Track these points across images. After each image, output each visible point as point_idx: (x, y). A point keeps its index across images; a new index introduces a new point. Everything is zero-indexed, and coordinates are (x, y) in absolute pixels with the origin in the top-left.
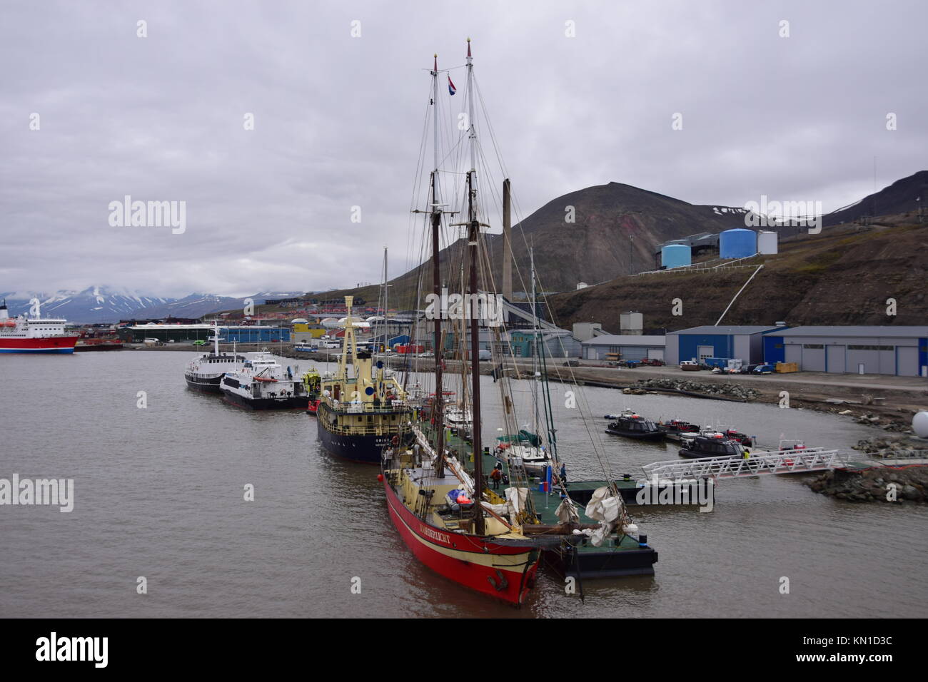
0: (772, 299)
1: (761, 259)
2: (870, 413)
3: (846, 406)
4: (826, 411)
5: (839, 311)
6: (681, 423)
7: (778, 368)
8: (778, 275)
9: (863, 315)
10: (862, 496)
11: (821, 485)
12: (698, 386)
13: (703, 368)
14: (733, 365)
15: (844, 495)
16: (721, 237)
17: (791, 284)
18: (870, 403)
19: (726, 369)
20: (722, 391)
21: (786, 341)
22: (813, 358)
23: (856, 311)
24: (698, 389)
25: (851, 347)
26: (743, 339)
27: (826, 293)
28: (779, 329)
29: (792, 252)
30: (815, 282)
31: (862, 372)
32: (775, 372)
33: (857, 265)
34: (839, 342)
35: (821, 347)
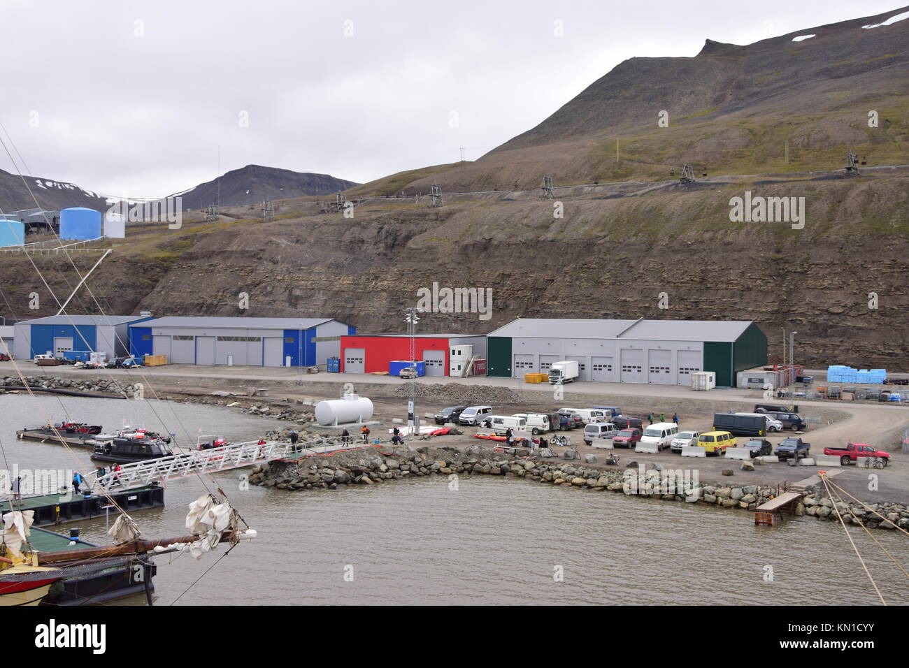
0: (122, 286)
1: (108, 242)
2: (260, 404)
3: (234, 398)
4: (214, 404)
5: (192, 301)
6: (74, 424)
7: (146, 361)
8: (129, 261)
9: (216, 305)
10: (301, 484)
11: (259, 478)
12: (68, 382)
13: (63, 362)
14: (96, 358)
15: (285, 485)
16: (61, 214)
17: (142, 271)
18: (254, 395)
19: (88, 363)
20: (97, 388)
21: (154, 332)
22: (183, 351)
23: (210, 301)
24: (68, 386)
25: (220, 339)
26: (108, 328)
27: (179, 282)
28: (142, 318)
29: (140, 237)
30: (166, 270)
31: (230, 363)
32: (143, 365)
33: (210, 255)
34: (209, 333)
35: (191, 338)
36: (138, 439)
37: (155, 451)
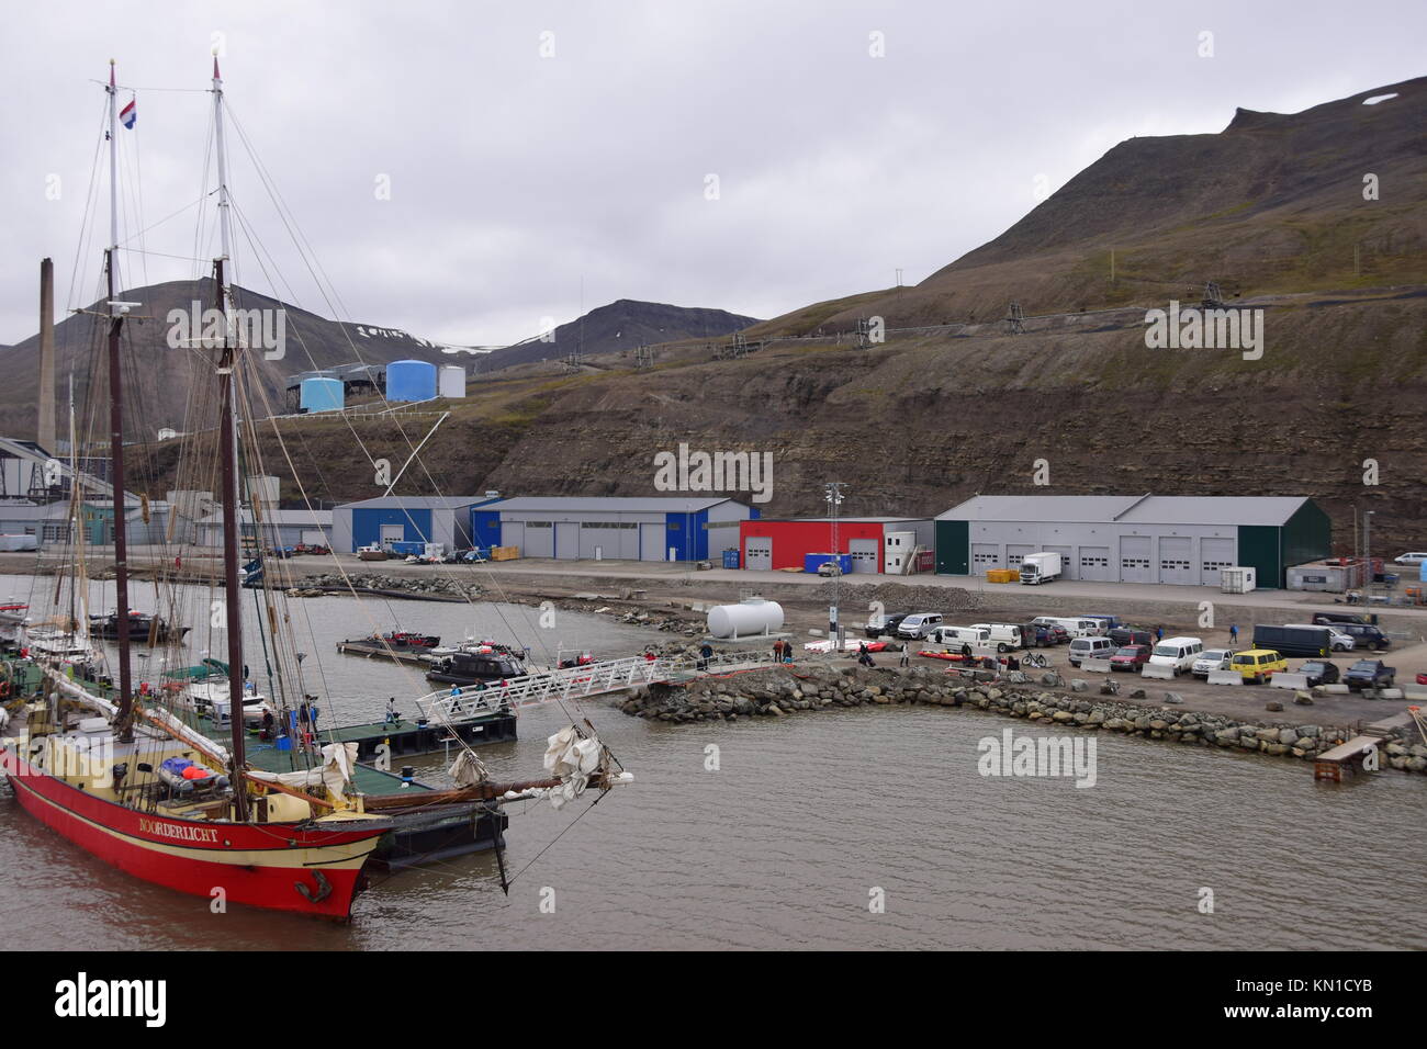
0: (463, 459)
1: (444, 403)
2: (636, 609)
3: (602, 602)
4: (579, 610)
5: (550, 477)
6: (407, 635)
7: (494, 555)
8: (470, 427)
9: (580, 483)
10: (691, 715)
11: (636, 706)
12: (398, 582)
13: (391, 556)
14: (432, 551)
15: (669, 715)
16: (388, 370)
17: (487, 439)
18: (629, 597)
19: (422, 556)
20: (433, 588)
21: (503, 517)
22: (538, 540)
23: (572, 478)
24: (398, 586)
25: (585, 525)
26: (446, 512)
27: (534, 453)
28: (488, 500)
29: (484, 396)
30: (517, 437)
31: (599, 557)
32: (490, 559)
33: (572, 417)
34: (571, 518)
35: (549, 525)
36: (485, 653)
37: (506, 670)
